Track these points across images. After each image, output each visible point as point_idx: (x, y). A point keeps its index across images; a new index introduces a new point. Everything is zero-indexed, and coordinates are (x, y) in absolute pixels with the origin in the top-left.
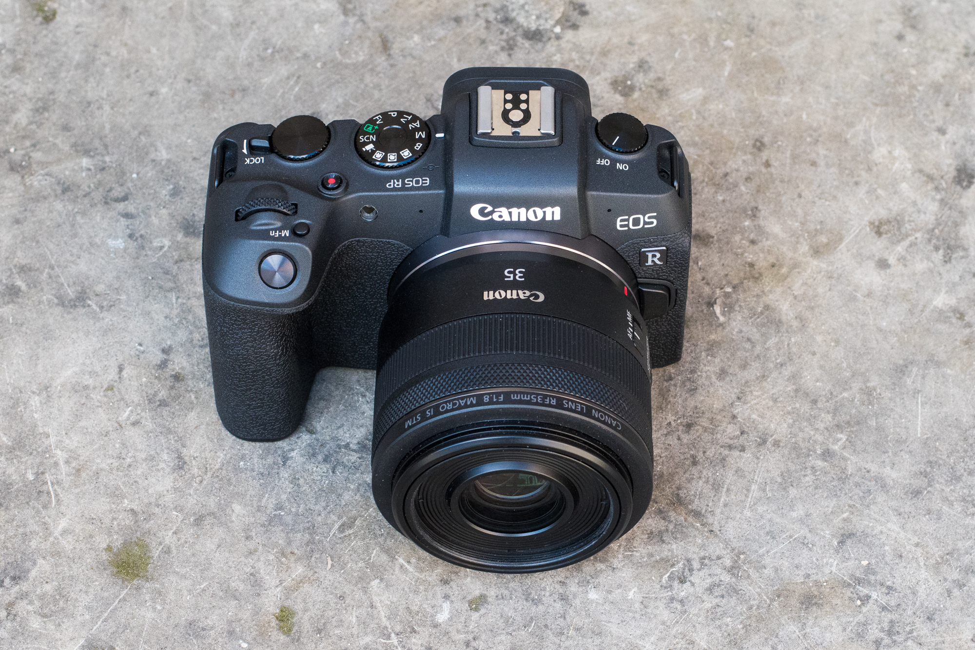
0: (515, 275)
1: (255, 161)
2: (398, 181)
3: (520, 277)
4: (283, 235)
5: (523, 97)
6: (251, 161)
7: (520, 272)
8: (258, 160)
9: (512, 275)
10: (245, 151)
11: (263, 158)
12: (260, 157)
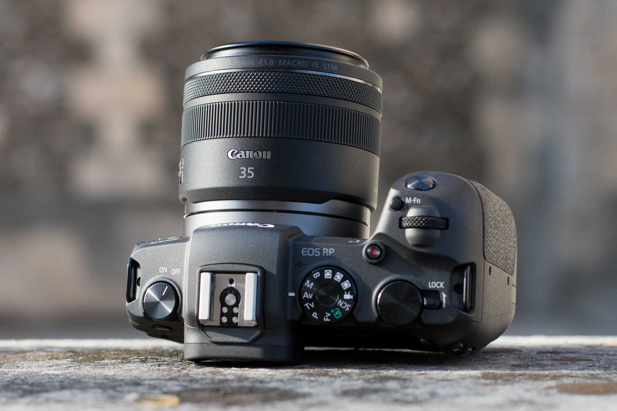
1: (436, 285)
2: (325, 254)
3: (243, 170)
4: (410, 199)
5: (225, 320)
6: (439, 285)
7: (243, 175)
8: (434, 285)
10: (444, 296)
11: (430, 287)
12: (432, 288)
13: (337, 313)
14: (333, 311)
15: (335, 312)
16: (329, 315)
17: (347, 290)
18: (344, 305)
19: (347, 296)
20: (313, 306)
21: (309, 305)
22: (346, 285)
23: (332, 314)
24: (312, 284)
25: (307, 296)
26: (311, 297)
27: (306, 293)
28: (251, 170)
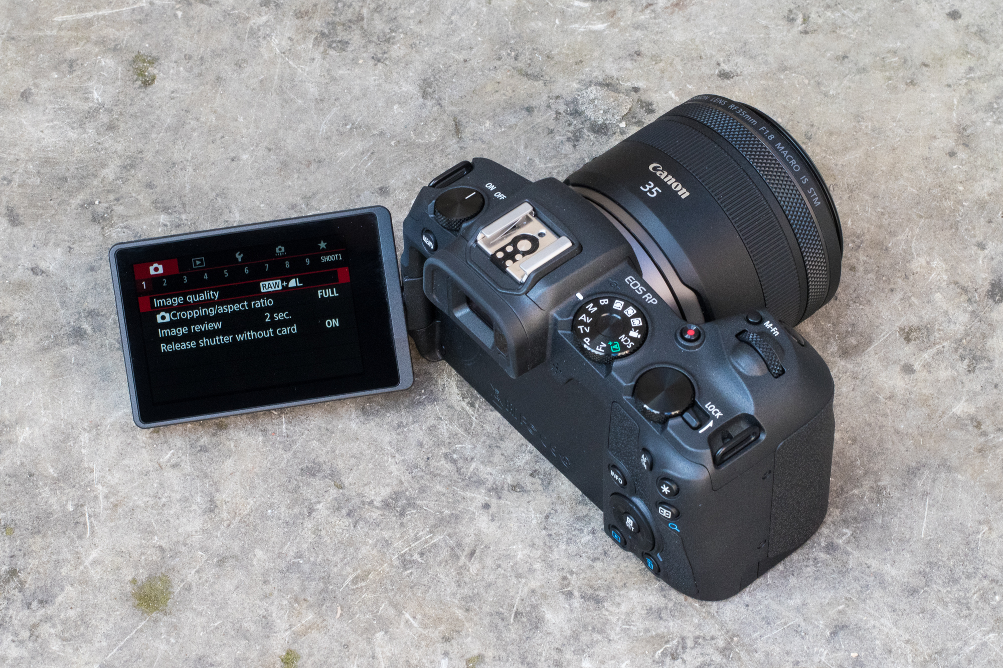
0: (650, 189)
1: (714, 410)
2: (646, 298)
3: (650, 185)
4: (772, 325)
5: (500, 256)
6: (716, 412)
7: (646, 188)
8: (711, 408)
9: (653, 190)
10: (711, 424)
11: (706, 406)
12: (707, 409)
13: (615, 347)
14: (610, 343)
15: (613, 345)
16: (605, 345)
17: (636, 328)
18: (626, 341)
19: (634, 334)
20: (588, 331)
21: (583, 328)
22: (637, 322)
23: (608, 346)
24: (596, 309)
25: (585, 319)
26: (588, 322)
27: (584, 315)
28: (656, 191)
